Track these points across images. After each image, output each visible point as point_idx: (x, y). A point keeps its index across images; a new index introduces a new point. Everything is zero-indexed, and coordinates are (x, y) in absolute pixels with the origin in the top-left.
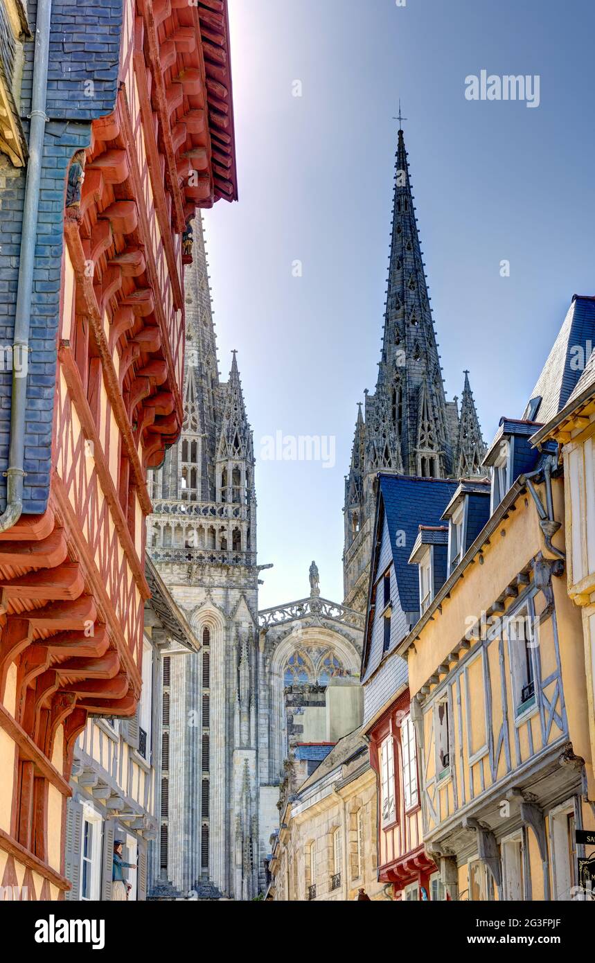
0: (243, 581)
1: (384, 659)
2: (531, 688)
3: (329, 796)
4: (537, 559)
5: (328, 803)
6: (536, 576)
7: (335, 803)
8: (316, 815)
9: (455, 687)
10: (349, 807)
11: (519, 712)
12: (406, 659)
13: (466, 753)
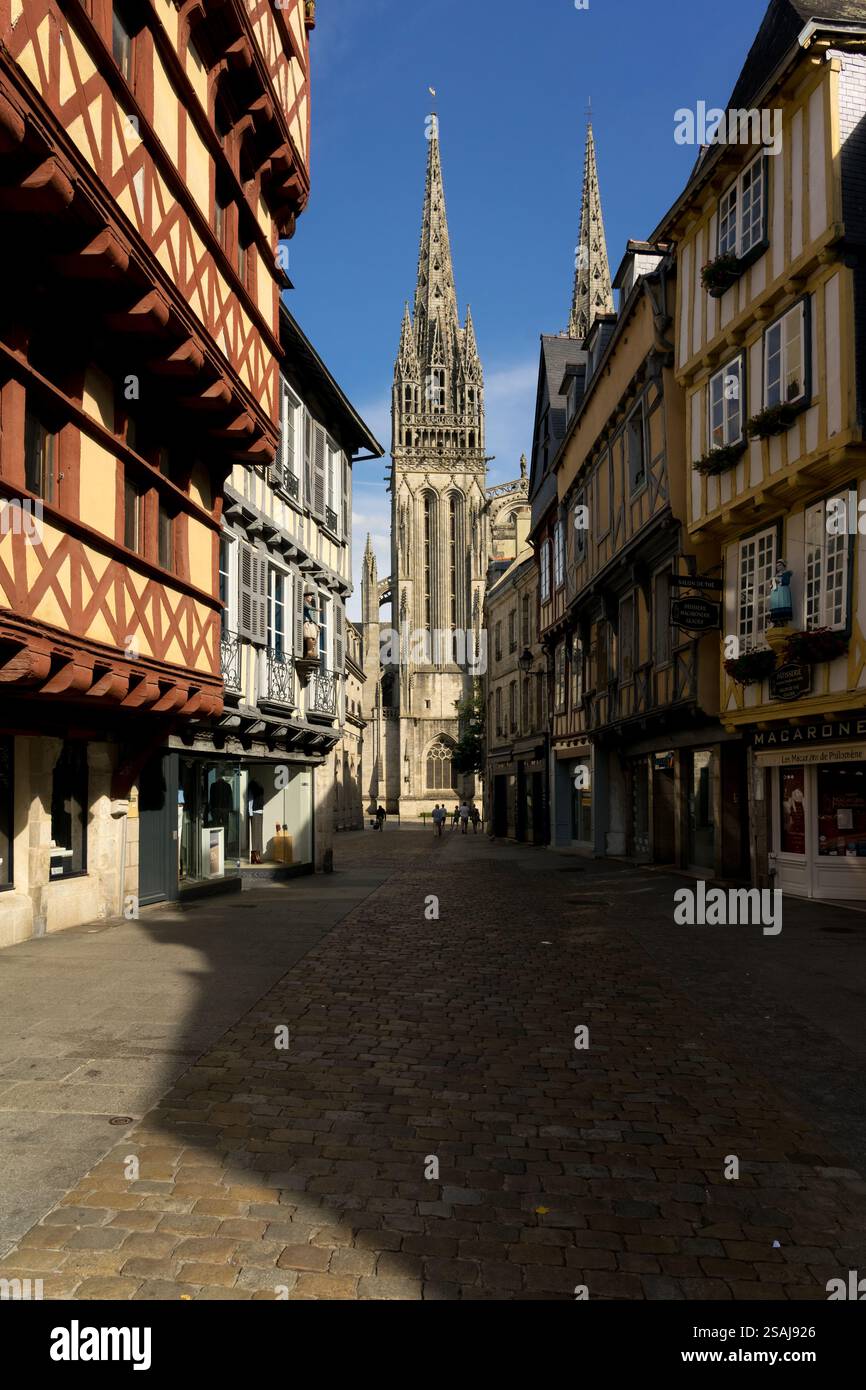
0: (475, 469)
1: (544, 480)
2: (643, 472)
3: (509, 590)
4: (651, 354)
5: (509, 593)
6: (650, 371)
7: (514, 593)
8: (501, 604)
9: (589, 488)
10: (523, 596)
11: (633, 492)
12: (556, 474)
13: (595, 535)
